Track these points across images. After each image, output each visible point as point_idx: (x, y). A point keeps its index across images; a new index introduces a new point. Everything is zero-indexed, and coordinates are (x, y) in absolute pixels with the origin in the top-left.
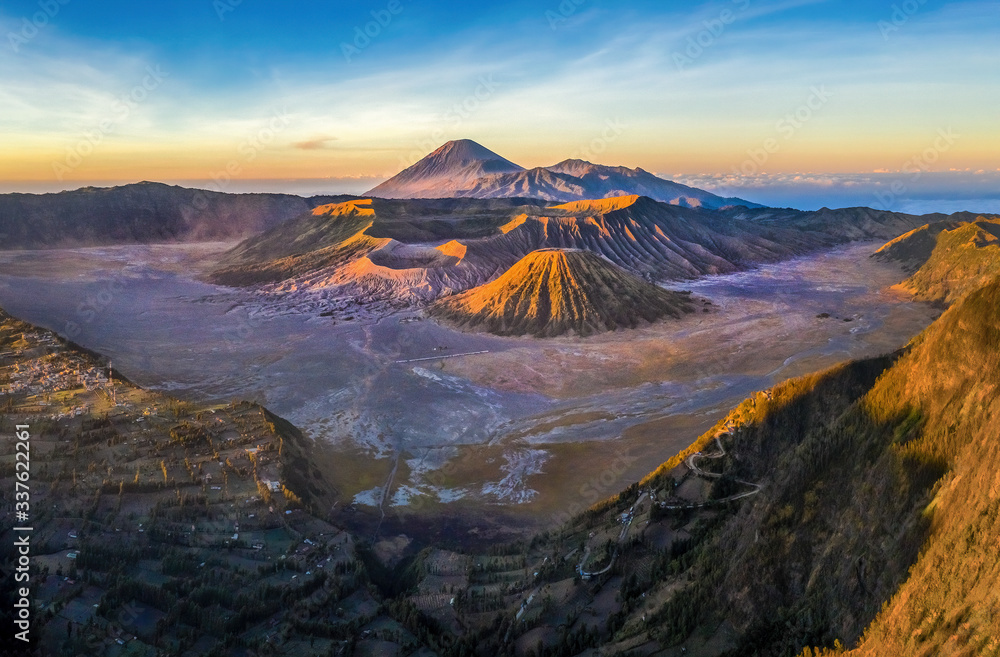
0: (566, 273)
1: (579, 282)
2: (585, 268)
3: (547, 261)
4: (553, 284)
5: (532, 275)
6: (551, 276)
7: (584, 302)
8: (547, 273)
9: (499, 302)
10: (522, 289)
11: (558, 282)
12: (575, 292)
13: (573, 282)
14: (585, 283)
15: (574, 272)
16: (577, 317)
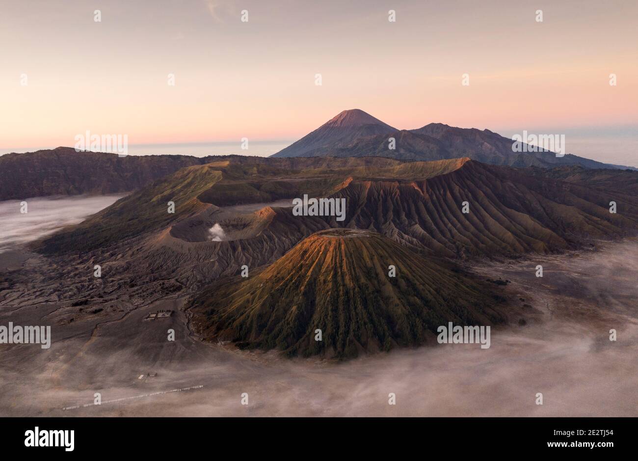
0: (341, 267)
1: (356, 279)
2: (367, 260)
3: (323, 248)
4: (322, 281)
5: (302, 266)
6: (323, 270)
7: (356, 308)
8: (320, 265)
9: (260, 298)
10: (286, 285)
11: (330, 278)
12: (347, 293)
13: (347, 278)
14: (363, 280)
15: (351, 264)
16: (342, 330)
